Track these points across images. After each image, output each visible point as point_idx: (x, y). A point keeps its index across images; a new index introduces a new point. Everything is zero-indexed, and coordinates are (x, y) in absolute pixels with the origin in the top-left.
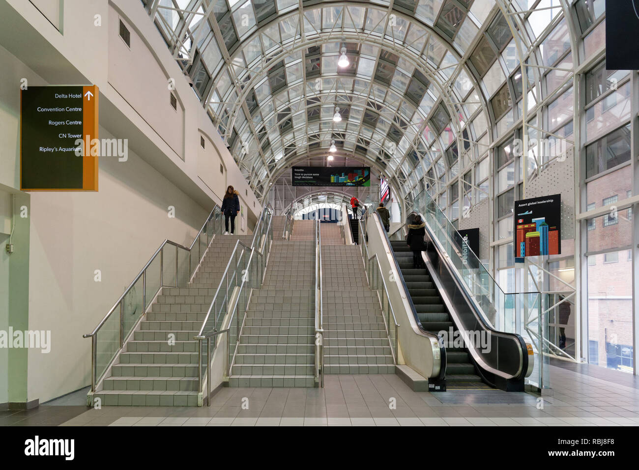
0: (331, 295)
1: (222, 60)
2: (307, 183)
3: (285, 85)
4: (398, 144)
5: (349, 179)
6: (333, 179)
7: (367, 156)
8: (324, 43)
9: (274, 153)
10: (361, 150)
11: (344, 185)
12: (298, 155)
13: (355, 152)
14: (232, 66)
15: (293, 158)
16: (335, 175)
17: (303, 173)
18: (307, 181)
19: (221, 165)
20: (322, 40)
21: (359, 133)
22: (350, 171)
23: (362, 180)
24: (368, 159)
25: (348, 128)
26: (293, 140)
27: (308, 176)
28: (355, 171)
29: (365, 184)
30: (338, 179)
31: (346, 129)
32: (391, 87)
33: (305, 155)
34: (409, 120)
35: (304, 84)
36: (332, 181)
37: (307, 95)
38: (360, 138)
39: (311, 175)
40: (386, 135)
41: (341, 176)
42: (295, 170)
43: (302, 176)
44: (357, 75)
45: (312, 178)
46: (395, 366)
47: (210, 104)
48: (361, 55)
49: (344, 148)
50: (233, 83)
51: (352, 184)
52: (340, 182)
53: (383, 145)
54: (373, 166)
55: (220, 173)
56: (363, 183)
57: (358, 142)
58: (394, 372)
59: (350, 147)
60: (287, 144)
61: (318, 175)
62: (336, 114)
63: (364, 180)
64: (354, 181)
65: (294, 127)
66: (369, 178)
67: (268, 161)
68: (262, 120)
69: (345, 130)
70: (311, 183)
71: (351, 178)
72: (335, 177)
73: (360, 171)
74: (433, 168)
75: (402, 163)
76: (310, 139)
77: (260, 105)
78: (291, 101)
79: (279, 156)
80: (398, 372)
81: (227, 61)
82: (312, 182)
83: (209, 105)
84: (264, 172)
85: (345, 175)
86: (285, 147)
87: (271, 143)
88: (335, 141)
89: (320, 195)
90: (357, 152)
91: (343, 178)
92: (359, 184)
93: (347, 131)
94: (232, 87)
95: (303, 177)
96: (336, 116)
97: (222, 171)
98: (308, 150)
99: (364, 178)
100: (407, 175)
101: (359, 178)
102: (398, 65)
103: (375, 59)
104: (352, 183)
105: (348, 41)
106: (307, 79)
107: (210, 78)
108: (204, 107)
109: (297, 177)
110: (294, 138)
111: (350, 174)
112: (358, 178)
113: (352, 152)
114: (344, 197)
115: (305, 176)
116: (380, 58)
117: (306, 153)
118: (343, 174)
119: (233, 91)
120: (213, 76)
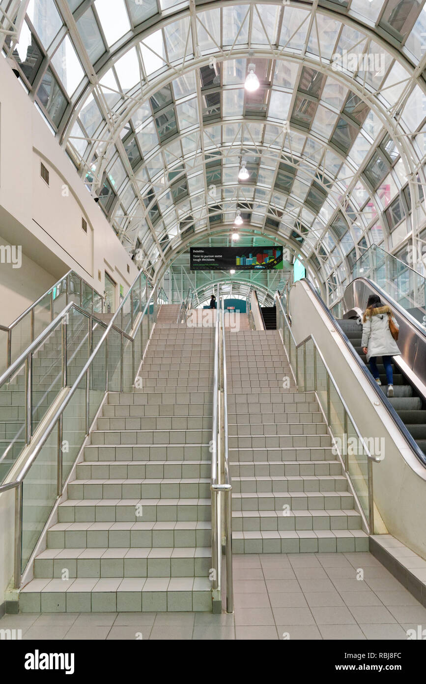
0: (241, 400)
1: (86, 78)
2: (207, 266)
3: (177, 132)
4: (319, 212)
5: (258, 260)
6: (239, 261)
7: (279, 233)
8: (226, 59)
9: (167, 228)
10: (273, 224)
11: (252, 267)
12: (196, 232)
13: (265, 229)
14: (99, 87)
15: (191, 237)
16: (240, 257)
17: (204, 254)
18: (207, 265)
19: (83, 220)
20: (223, 56)
21: (270, 202)
22: (258, 252)
23: (274, 261)
24: (280, 236)
25: (256, 197)
26: (190, 211)
27: (208, 258)
28: (265, 251)
29: (276, 266)
30: (244, 262)
31: (254, 198)
32: (312, 132)
33: (206, 233)
34: (333, 178)
35: (200, 130)
36: (238, 263)
37: (205, 149)
38: (272, 209)
39: (213, 256)
40: (303, 201)
41: (249, 258)
42: (194, 251)
43: (202, 258)
44: (269, 119)
45: (214, 260)
46: (370, 539)
47: (70, 139)
48: (274, 87)
49: (252, 224)
50: (104, 119)
51: (261, 267)
52: (247, 264)
53: (299, 216)
54: (287, 246)
55: (82, 231)
56: (275, 265)
57: (268, 212)
58: (367, 548)
59: (258, 222)
60: (183, 218)
61: (221, 256)
62: (241, 170)
63: (275, 262)
64: (264, 263)
65: (191, 195)
66: (282, 259)
67: (159, 238)
68: (150, 181)
69: (252, 199)
70: (213, 267)
71: (260, 260)
72: (242, 258)
73: (271, 251)
74: (366, 236)
75: (322, 238)
76: (210, 211)
77: (145, 158)
78: (185, 157)
79: (174, 233)
80: (375, 550)
81: (93, 81)
82: (214, 264)
83: (68, 141)
84: (156, 252)
85: (253, 256)
86: (181, 220)
87: (163, 214)
88: (241, 211)
89: (224, 284)
90: (267, 228)
91: (250, 260)
92: (270, 266)
93: (255, 200)
94: (103, 123)
95: (203, 260)
96: (242, 172)
97: (84, 227)
98: (209, 227)
99: (276, 260)
100: (329, 252)
101: (270, 258)
102: (322, 98)
103: (291, 91)
104: (262, 265)
105: (257, 55)
106: (204, 125)
107: (68, 103)
108: (61, 143)
109: (195, 260)
110: (191, 209)
111: (259, 255)
112: (268, 260)
113: (261, 228)
114: (251, 286)
115: (206, 258)
116: (298, 91)
117: (206, 230)
118: (250, 255)
119: (106, 128)
120: (73, 101)
